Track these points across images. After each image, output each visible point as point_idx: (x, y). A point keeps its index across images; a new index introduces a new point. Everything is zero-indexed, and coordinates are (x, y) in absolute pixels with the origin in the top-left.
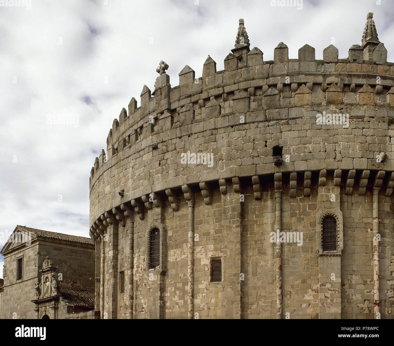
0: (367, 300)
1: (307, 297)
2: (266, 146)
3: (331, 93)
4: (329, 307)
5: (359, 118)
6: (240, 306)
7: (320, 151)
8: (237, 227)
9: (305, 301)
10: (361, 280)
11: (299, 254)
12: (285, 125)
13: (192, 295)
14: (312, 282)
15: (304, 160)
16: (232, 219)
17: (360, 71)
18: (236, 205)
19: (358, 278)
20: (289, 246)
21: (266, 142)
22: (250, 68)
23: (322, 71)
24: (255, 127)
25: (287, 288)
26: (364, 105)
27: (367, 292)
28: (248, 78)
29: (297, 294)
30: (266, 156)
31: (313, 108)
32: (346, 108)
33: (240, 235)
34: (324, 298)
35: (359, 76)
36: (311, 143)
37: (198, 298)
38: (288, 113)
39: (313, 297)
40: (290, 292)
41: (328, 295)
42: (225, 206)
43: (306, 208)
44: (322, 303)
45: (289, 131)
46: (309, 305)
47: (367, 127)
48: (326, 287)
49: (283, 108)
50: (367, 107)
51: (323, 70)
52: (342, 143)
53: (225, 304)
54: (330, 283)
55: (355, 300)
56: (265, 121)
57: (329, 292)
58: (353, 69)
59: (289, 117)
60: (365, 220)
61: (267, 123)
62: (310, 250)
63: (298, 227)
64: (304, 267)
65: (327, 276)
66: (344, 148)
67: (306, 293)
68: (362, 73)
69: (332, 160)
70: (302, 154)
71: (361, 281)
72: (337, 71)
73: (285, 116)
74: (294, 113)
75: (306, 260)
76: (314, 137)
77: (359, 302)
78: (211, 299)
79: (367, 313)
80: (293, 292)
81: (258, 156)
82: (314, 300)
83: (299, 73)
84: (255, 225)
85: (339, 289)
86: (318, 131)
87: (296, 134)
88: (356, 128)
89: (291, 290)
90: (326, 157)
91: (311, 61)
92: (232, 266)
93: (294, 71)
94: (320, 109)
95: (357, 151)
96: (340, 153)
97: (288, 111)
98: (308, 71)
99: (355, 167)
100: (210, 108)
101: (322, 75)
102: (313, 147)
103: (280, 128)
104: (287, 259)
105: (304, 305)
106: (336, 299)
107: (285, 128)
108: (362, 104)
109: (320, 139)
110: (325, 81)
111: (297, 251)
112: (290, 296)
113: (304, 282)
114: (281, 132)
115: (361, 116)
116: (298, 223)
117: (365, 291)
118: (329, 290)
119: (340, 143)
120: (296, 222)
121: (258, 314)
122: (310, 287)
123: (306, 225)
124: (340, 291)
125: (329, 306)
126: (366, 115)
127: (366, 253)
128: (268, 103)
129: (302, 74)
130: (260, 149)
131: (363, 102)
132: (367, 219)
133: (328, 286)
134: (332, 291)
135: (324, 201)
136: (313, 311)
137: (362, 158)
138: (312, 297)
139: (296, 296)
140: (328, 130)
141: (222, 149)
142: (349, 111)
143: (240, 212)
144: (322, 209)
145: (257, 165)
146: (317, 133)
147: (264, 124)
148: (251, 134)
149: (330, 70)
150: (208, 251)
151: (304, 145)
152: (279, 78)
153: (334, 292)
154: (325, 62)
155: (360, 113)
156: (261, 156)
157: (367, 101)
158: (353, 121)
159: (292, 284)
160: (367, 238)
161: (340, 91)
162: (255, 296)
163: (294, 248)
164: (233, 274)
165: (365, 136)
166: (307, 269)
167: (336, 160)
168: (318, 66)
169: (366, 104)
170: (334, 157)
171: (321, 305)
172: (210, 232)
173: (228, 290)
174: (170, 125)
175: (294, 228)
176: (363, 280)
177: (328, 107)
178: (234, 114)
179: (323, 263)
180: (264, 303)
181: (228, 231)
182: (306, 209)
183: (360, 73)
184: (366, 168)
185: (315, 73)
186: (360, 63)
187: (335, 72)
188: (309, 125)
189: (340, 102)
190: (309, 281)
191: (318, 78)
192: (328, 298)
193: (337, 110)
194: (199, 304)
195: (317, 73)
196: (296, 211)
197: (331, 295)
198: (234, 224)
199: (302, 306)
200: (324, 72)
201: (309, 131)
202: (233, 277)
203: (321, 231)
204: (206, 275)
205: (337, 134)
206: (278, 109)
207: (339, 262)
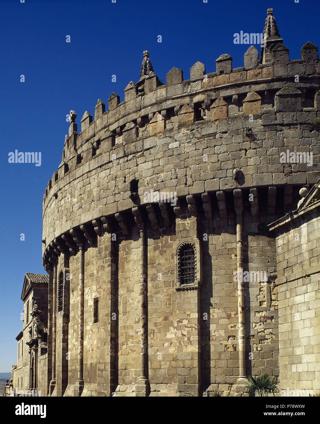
0: (232, 336)
1: (169, 336)
2: (125, 182)
3: (183, 115)
4: (186, 346)
5: (210, 137)
6: (110, 347)
7: (171, 179)
8: (108, 266)
9: (167, 340)
10: (224, 313)
11: (161, 289)
12: (140, 157)
13: (81, 337)
14: (173, 318)
15: (157, 191)
16: (105, 259)
17: (228, 81)
18: (108, 244)
19: (220, 311)
20: (152, 282)
21: (125, 178)
22: (127, 104)
23: (188, 92)
24: (117, 164)
25: (150, 326)
26: (216, 120)
27: (231, 327)
28: (125, 114)
29: (160, 332)
30: (125, 192)
31: (166, 135)
32: (198, 128)
33: (110, 274)
34: (181, 336)
35: (226, 88)
36: (163, 172)
37: (86, 339)
38: (143, 145)
39: (175, 335)
40: (154, 331)
41: (185, 333)
42: (100, 246)
43: (168, 239)
44: (179, 342)
45: (144, 163)
46: (171, 344)
47: (219, 144)
48: (183, 323)
49: (138, 140)
50: (219, 123)
51: (189, 90)
52: (192, 166)
53: (99, 345)
54: (187, 319)
55: (217, 337)
56: (124, 157)
57: (186, 329)
58: (220, 81)
59: (144, 149)
60: (229, 246)
61: (126, 158)
62: (172, 284)
63: (161, 261)
64: (167, 303)
65: (184, 312)
66: (195, 171)
67: (168, 330)
68: (229, 84)
69: (183, 186)
70: (155, 185)
71: (224, 315)
72: (203, 88)
73: (140, 148)
74: (148, 144)
75: (168, 295)
76: (166, 165)
77: (222, 339)
78: (94, 340)
79: (231, 351)
80: (156, 331)
81: (119, 193)
82: (175, 338)
83: (166, 100)
84: (125, 262)
85: (196, 325)
86: (170, 158)
87: (149, 164)
88: (207, 148)
89: (155, 328)
90: (177, 184)
91: (178, 84)
92: (104, 306)
93: (161, 98)
94: (172, 134)
95: (208, 172)
96: (191, 177)
97: (143, 143)
98: (175, 95)
99: (207, 190)
100: (86, 152)
101: (188, 95)
102: (165, 175)
103: (137, 161)
104: (151, 296)
105: (166, 344)
106: (193, 336)
107: (140, 160)
108: (213, 120)
109: (171, 166)
110: (191, 101)
111: (160, 286)
112: (153, 335)
113: (166, 319)
114: (137, 165)
115: (212, 133)
116: (161, 256)
117: (229, 326)
118: (186, 327)
119: (190, 166)
120: (159, 255)
121: (127, 355)
122: (171, 324)
123: (168, 258)
124: (197, 327)
125: (186, 344)
126: (218, 131)
127: (230, 283)
128: (126, 138)
129: (169, 100)
130: (121, 185)
131: (215, 117)
132: (230, 244)
133: (185, 322)
134: (189, 328)
135: (181, 231)
136: (175, 351)
137: (214, 178)
138: (173, 335)
139: (159, 335)
140: (179, 154)
141: (94, 190)
142: (200, 131)
143: (110, 250)
144: (178, 239)
145: (118, 202)
146: (169, 160)
147: (123, 160)
148: (114, 172)
149: (196, 89)
150: (92, 292)
151: (157, 175)
152: (150, 107)
153: (191, 329)
154: (192, 81)
155: (212, 131)
156: (121, 193)
157: (219, 115)
158: (204, 140)
159: (155, 322)
160: (230, 265)
161: (191, 111)
162: (125, 336)
163: (157, 283)
164: (105, 314)
165: (217, 154)
166: (169, 305)
167: (187, 185)
168: (184, 87)
169: (218, 119)
170: (185, 182)
171: (178, 344)
172: (94, 273)
173: (101, 331)
174: (64, 173)
175: (157, 263)
176: (227, 313)
177: (180, 131)
178: (102, 154)
179: (180, 297)
180: (132, 343)
181: (103, 271)
182: (168, 241)
183: (227, 85)
184: (218, 189)
185: (181, 95)
186: (228, 74)
187: (201, 89)
188: (161, 153)
189: (191, 123)
190: (171, 318)
191: (185, 99)
192: (185, 336)
193: (188, 132)
194: (87, 346)
195: (183, 95)
196: (159, 244)
197: (188, 332)
198: (107, 263)
199: (164, 345)
200: (190, 92)
201: (161, 159)
202: (105, 317)
203: (177, 263)
204: (91, 316)
205: (188, 158)
206: (134, 142)
207: (195, 296)
